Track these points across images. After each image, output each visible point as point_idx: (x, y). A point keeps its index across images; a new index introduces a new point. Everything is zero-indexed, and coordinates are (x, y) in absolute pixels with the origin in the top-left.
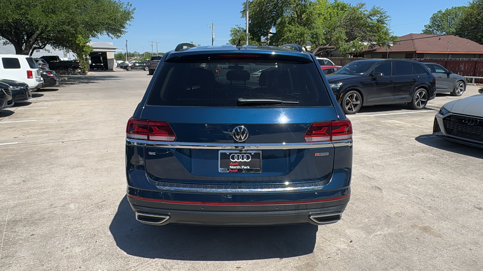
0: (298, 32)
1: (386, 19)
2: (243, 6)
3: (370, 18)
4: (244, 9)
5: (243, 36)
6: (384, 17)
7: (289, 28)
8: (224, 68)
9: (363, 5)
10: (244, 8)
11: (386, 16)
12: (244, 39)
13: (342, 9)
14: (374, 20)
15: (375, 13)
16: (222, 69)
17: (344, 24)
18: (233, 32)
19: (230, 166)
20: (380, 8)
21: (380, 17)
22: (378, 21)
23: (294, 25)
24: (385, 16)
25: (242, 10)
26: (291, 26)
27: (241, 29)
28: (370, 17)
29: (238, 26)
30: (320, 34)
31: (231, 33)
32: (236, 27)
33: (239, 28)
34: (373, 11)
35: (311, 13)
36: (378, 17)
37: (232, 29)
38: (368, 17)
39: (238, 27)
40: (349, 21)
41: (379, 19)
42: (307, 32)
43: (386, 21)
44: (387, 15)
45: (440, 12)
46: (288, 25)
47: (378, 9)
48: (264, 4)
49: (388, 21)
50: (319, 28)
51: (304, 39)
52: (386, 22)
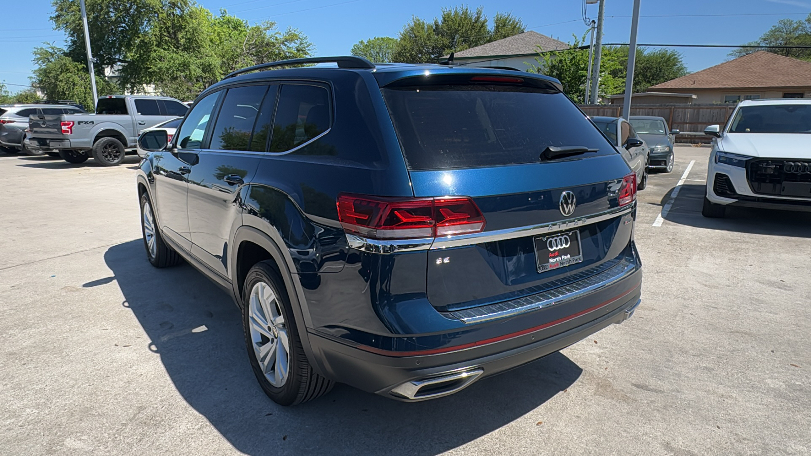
0: (177, 61)
1: (308, 48)
2: (55, 8)
3: (285, 45)
4: (57, 13)
5: (65, 64)
6: (306, 45)
7: (159, 54)
8: (79, 123)
9: (273, 24)
10: (56, 11)
11: (308, 44)
12: (67, 70)
13: (235, 28)
14: (292, 48)
15: (291, 38)
16: (76, 123)
17: (248, 51)
18: (38, 56)
19: (550, 260)
20: (298, 30)
21: (301, 44)
22: (298, 50)
23: (167, 48)
24: (306, 43)
25: (54, 15)
26: (162, 50)
27: (56, 51)
28: (286, 43)
29: (49, 44)
30: (215, 66)
31: (34, 57)
32: (45, 47)
33: (53, 48)
34: (290, 35)
35: (195, 30)
36: (297, 44)
37: (36, 50)
38: (283, 43)
39: (49, 46)
40: (255, 47)
41: (298, 47)
42: (194, 61)
43: (309, 50)
44: (309, 42)
45: (362, 42)
46: (155, 48)
47: (296, 32)
48: (101, 6)
49: (311, 51)
50: (211, 56)
51: (190, 73)
52: (309, 52)
